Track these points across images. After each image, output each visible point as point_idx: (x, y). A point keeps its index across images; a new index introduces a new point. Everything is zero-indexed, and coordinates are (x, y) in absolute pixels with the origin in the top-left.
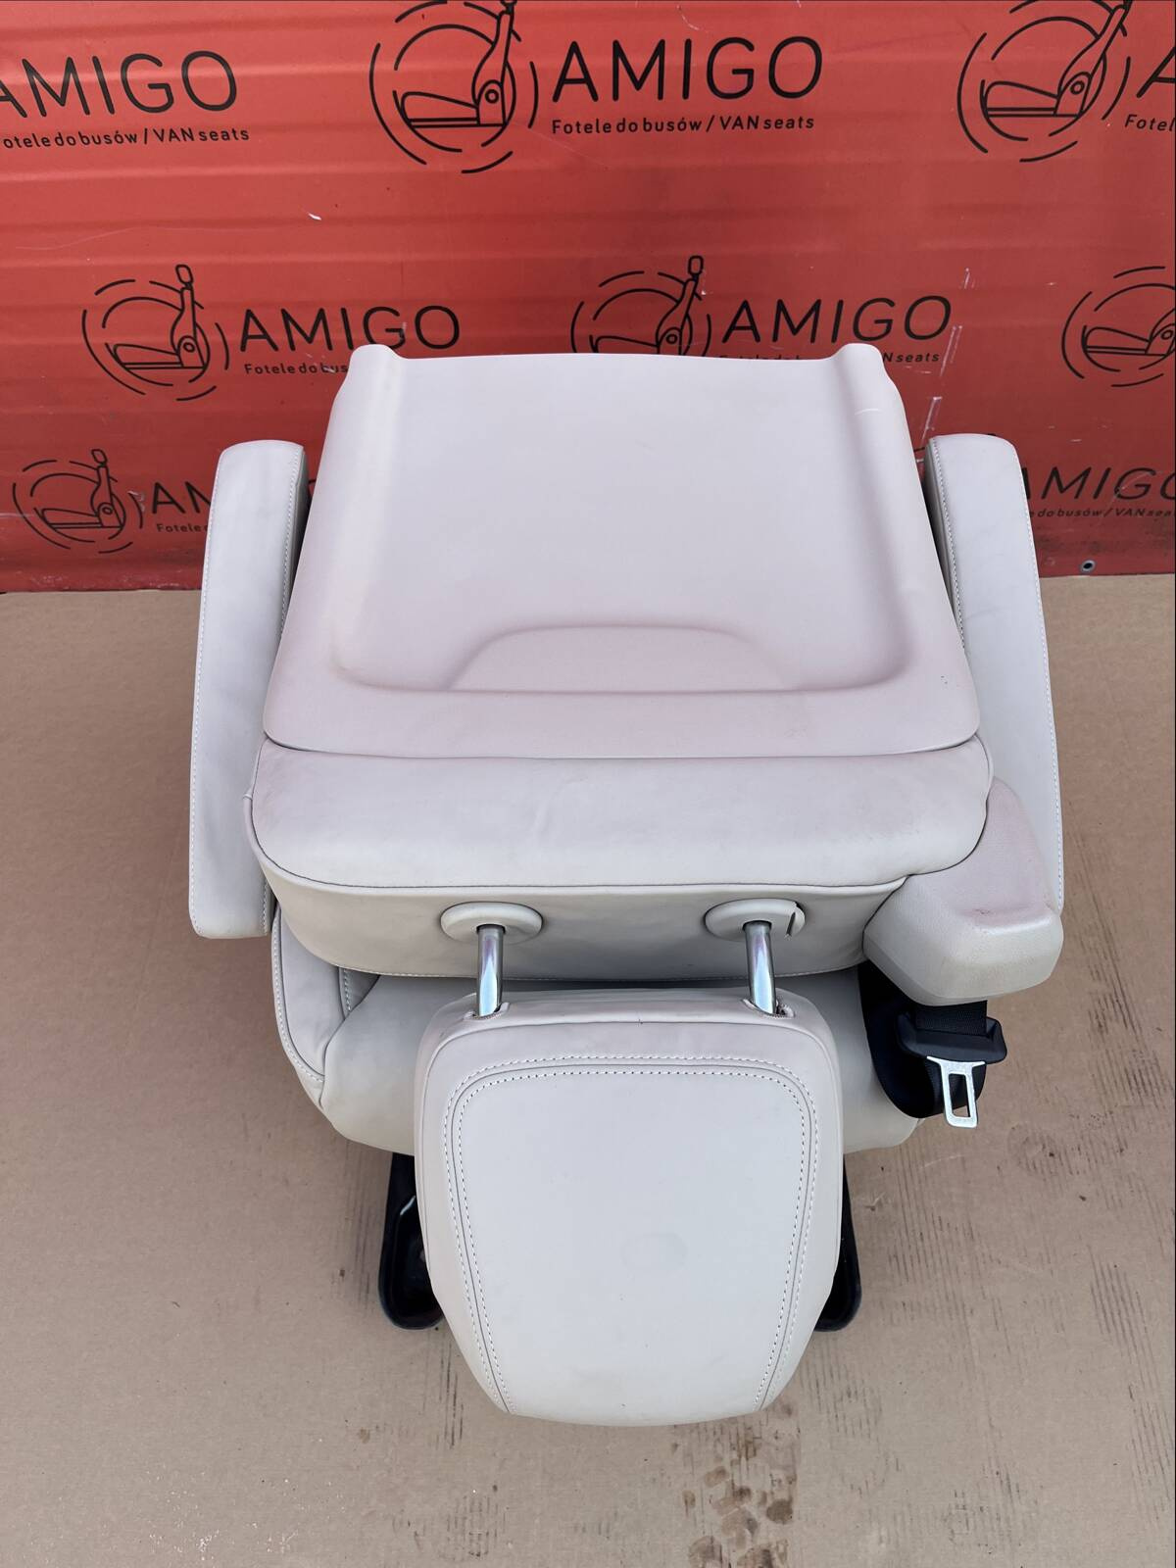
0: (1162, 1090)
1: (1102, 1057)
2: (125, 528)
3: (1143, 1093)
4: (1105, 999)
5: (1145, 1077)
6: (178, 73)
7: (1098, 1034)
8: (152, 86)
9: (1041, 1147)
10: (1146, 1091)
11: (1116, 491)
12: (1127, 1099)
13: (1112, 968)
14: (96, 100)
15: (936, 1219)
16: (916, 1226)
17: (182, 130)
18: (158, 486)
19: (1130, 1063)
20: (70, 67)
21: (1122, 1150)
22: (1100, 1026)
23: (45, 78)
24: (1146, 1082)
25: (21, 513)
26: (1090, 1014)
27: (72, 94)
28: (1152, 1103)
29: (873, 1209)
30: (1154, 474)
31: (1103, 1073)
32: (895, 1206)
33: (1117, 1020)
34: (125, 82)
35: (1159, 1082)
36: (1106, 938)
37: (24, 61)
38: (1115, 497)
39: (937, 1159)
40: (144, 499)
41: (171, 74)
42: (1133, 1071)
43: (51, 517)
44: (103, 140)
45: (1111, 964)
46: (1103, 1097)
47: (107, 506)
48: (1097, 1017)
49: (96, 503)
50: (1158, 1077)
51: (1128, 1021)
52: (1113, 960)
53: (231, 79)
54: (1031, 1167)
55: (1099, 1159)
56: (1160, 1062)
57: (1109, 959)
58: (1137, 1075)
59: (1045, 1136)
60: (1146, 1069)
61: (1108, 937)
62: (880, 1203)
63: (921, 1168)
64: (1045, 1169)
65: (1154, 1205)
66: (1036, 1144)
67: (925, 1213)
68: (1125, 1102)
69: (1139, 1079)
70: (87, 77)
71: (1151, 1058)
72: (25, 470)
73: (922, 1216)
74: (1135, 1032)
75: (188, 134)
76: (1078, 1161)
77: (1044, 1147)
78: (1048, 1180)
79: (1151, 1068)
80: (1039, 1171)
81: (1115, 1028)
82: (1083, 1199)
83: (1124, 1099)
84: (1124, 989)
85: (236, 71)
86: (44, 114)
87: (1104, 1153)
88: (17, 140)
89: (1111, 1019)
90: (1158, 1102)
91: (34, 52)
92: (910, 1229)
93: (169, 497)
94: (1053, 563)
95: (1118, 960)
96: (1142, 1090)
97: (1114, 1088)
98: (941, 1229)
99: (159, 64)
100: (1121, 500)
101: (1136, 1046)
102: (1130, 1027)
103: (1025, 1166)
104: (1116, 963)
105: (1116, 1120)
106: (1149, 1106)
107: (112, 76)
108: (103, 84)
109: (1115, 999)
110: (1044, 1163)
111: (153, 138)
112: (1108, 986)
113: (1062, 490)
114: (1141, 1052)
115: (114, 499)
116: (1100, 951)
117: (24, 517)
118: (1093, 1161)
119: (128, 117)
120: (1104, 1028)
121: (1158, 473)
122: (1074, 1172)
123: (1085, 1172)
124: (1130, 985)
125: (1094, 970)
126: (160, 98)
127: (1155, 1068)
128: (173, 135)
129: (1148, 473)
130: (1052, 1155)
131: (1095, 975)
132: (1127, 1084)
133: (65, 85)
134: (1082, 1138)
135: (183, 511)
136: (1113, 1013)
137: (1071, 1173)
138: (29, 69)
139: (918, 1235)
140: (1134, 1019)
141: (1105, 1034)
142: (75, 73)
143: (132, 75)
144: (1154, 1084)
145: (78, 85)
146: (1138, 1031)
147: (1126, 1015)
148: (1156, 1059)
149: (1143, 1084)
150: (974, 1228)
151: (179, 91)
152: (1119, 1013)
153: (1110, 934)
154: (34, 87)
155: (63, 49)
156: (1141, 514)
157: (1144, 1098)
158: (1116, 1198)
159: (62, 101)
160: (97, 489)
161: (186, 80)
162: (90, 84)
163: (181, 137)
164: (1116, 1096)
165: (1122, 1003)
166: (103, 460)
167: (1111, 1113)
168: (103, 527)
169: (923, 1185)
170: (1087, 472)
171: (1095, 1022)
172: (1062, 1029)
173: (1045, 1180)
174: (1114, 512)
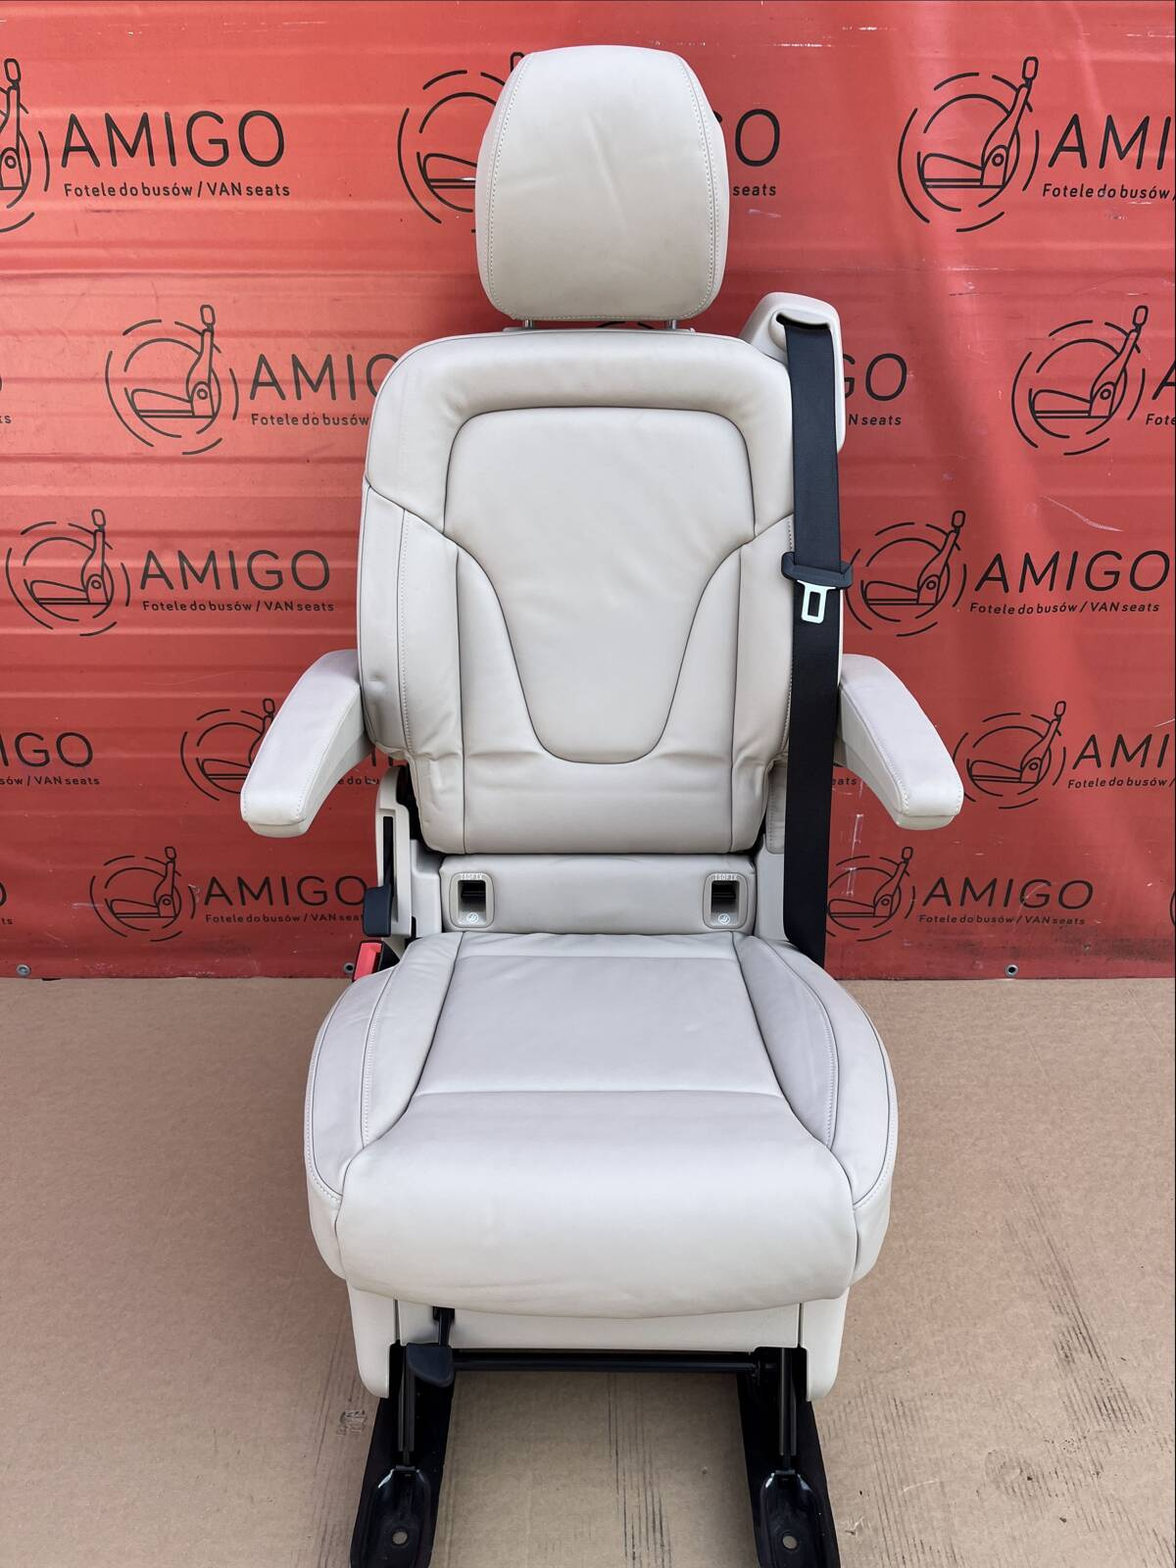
0: (1131, 1415)
1: (1071, 1385)
2: (178, 919)
3: (1113, 1418)
4: (1069, 1332)
5: (1114, 1404)
6: (288, 564)
7: (1065, 1363)
8: (268, 572)
9: (1019, 1471)
10: (1116, 1417)
11: (1022, 900)
12: (1099, 1425)
13: (1073, 1304)
14: (226, 580)
15: (918, 1542)
16: (898, 1550)
17: (286, 603)
18: (214, 880)
19: (1099, 1391)
20: (212, 556)
21: (1098, 1474)
22: (1067, 1356)
23: (192, 563)
24: (1116, 1408)
25: (93, 903)
26: (1055, 1344)
27: (210, 576)
28: (1124, 1428)
29: (853, 1533)
30: (1049, 884)
31: (1074, 1401)
32: (876, 1530)
33: (1083, 1352)
34: (250, 569)
35: (1128, 1408)
36: (1064, 1276)
37: (180, 552)
38: (1022, 905)
39: (915, 1483)
40: (200, 891)
41: (284, 564)
42: (1102, 1398)
43: (118, 907)
44: (226, 608)
45: (1071, 1299)
46: (1075, 1422)
47: (167, 898)
48: (1063, 1348)
49: (159, 894)
50: (1126, 1403)
51: (1093, 1353)
52: (1072, 1295)
53: (327, 570)
54: (1010, 1491)
55: (1077, 1482)
56: (1128, 1391)
57: (1069, 1295)
58: (1106, 1401)
59: (1022, 1461)
60: (1114, 1395)
61: (1065, 1275)
62: (860, 1527)
63: (900, 1493)
64: (1024, 1492)
65: (1135, 1526)
66: (1014, 1468)
67: (906, 1536)
68: (1097, 1428)
69: (1109, 1406)
70: (223, 564)
71: (1118, 1385)
72: (106, 864)
73: (903, 1539)
74: (1101, 1361)
75: (289, 605)
76: (1054, 1484)
77: (1022, 1471)
78: (1028, 1503)
79: (1120, 1395)
80: (1019, 1494)
81: (1082, 1358)
82: (1064, 1521)
83: (1095, 1424)
84: (1087, 1323)
85: (331, 565)
86: (186, 588)
87: (1081, 1476)
88: (162, 605)
89: (1076, 1350)
90: (1130, 1427)
91: (188, 546)
92: (891, 1553)
93: (222, 890)
94: (981, 967)
95: (1078, 1296)
96: (1112, 1415)
97: (1086, 1416)
98: (923, 1553)
99: (276, 557)
100: (1027, 909)
101: (1102, 1375)
102: (1094, 1355)
103: (1003, 1489)
104: (1076, 1298)
105: (1089, 1444)
106: (1121, 1430)
107: (241, 564)
108: (233, 570)
109: (1078, 1332)
110: (1023, 1487)
111: (263, 608)
112: (1070, 1319)
113: (977, 899)
114: (1108, 1381)
115: (175, 893)
116: (1060, 1288)
117: (95, 908)
118: (1071, 1485)
119: (247, 592)
120: (1070, 1359)
121: (1052, 884)
122: (1053, 1495)
123: (1063, 1495)
124: (1091, 1319)
125: (1055, 1305)
126: (274, 580)
127: (1123, 1394)
128: (278, 606)
129: (1044, 884)
130: (1029, 1479)
131: (1057, 1309)
132: (1097, 1411)
133: (205, 570)
134: (1058, 1461)
135: (231, 904)
136: (1077, 1345)
137: (1050, 1495)
138: (182, 557)
139: (900, 1558)
140: (1098, 1350)
141: (1071, 1363)
142: (214, 559)
143: (255, 564)
144: (1123, 1411)
145: (215, 570)
146: (1103, 1361)
147: (1090, 1346)
148: (1123, 1387)
149: (1113, 1410)
150: (956, 1551)
151: (287, 576)
152: (1084, 1345)
153: (1067, 1272)
154: (183, 569)
155: (208, 544)
156: (1048, 922)
157: (1115, 1423)
158: (1097, 1520)
159: (201, 579)
160: (162, 882)
161: (294, 569)
162: (223, 569)
163: (284, 607)
164: (1088, 1420)
165: (1085, 1334)
166: (173, 856)
167: (1085, 1438)
168: (160, 917)
169: (904, 1509)
170: (994, 882)
171: (1061, 1352)
172: (1030, 1358)
173: (1025, 1504)
174: (1024, 920)
